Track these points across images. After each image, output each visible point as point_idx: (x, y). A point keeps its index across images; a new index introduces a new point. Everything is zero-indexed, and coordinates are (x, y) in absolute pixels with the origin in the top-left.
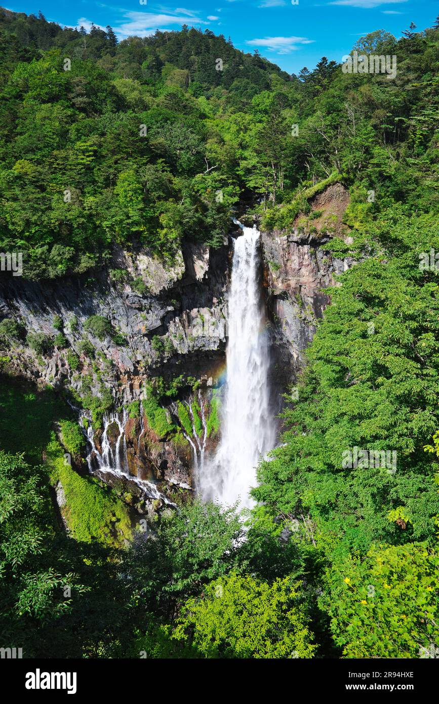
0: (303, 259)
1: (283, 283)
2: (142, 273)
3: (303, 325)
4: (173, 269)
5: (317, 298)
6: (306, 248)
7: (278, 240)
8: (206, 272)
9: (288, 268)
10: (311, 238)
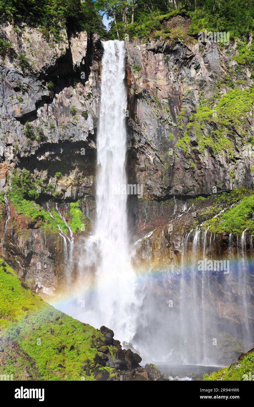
0: (159, 65)
1: (143, 82)
2: (26, 50)
3: (160, 125)
4: (57, 45)
5: (171, 99)
6: (160, 56)
7: (138, 47)
8: (84, 58)
9: (147, 71)
10: (165, 46)
